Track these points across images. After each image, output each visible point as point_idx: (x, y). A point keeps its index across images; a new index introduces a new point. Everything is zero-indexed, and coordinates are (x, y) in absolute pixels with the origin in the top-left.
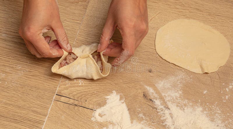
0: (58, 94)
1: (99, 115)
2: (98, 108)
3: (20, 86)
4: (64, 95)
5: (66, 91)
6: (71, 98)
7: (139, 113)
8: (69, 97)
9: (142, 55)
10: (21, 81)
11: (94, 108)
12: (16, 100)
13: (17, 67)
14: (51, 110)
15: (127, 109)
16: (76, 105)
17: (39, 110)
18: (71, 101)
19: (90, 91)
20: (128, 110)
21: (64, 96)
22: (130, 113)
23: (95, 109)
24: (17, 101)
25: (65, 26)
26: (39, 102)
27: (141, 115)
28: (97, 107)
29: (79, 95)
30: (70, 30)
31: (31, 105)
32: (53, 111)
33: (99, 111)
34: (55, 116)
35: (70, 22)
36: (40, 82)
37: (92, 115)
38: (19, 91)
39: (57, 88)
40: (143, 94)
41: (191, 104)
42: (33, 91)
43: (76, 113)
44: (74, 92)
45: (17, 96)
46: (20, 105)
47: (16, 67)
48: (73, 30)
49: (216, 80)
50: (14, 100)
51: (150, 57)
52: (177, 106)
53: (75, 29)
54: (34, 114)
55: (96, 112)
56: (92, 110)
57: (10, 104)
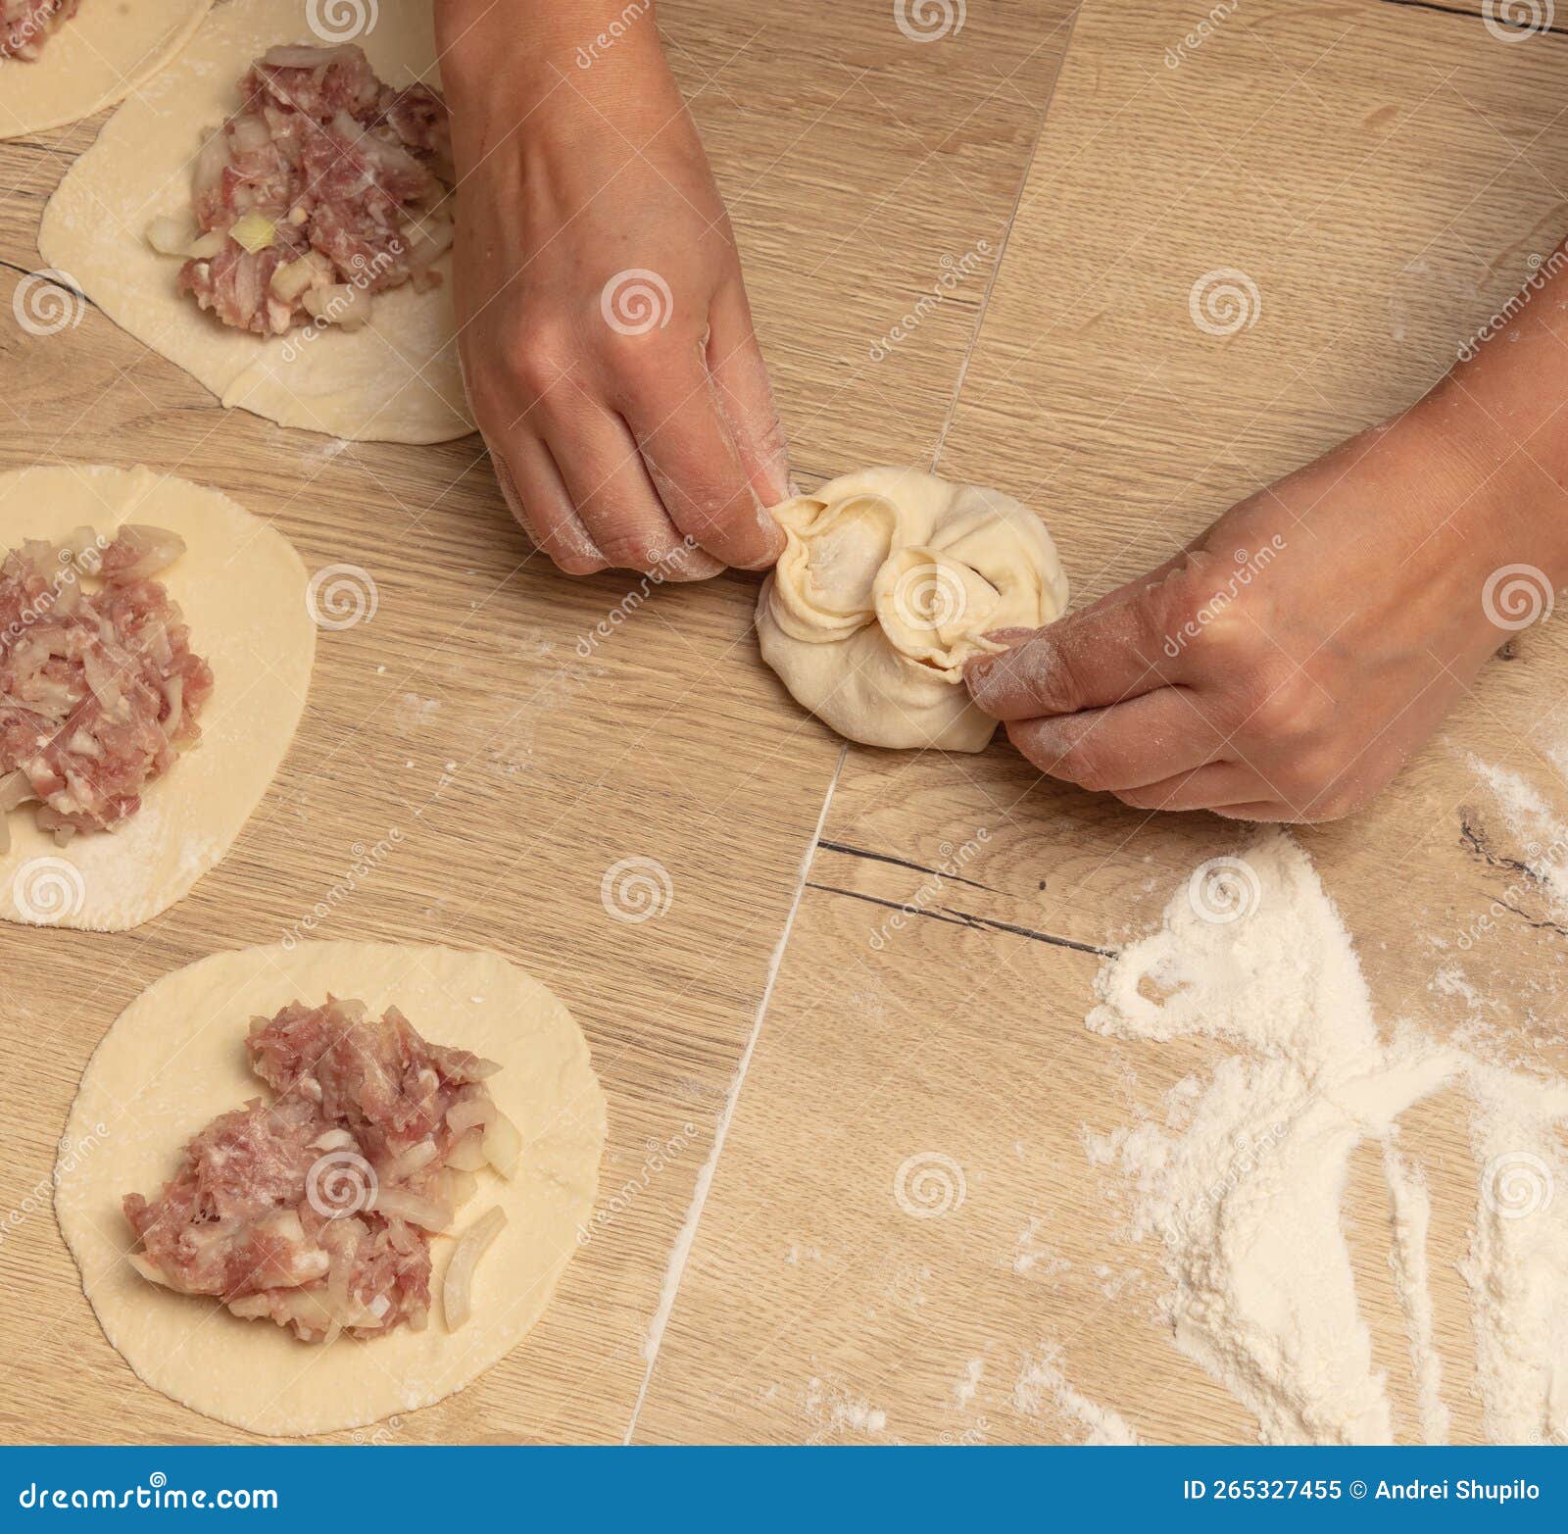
0: (832, 840)
1: (1139, 991)
2: (1132, 939)
3: (551, 786)
4: (879, 848)
5: (889, 816)
6: (933, 865)
7: (1431, 967)
8: (915, 859)
10: (556, 751)
11: (1105, 941)
12: (528, 890)
13: (523, 645)
14: (787, 961)
15: (1349, 938)
16: (969, 920)
17: (703, 965)
20: (1357, 943)
21: (874, 856)
22: (1367, 969)
23: (1108, 948)
24: (538, 898)
25: (864, 330)
26: (694, 906)
27: (1450, 981)
28: (1126, 930)
30: (901, 354)
32: (803, 967)
33: (1139, 959)
34: (817, 1002)
35: (899, 297)
36: (700, 752)
37: (1088, 988)
38: (546, 822)
39: (822, 794)
40: (1458, 823)
42: (644, 819)
43: (970, 980)
44: (949, 820)
45: (537, 861)
46: (559, 931)
47: (515, 642)
48: (921, 360)
50: (510, 896)
53: (942, 350)
54: (663, 994)
55: (1118, 967)
56: (1090, 950)
57: (488, 924)
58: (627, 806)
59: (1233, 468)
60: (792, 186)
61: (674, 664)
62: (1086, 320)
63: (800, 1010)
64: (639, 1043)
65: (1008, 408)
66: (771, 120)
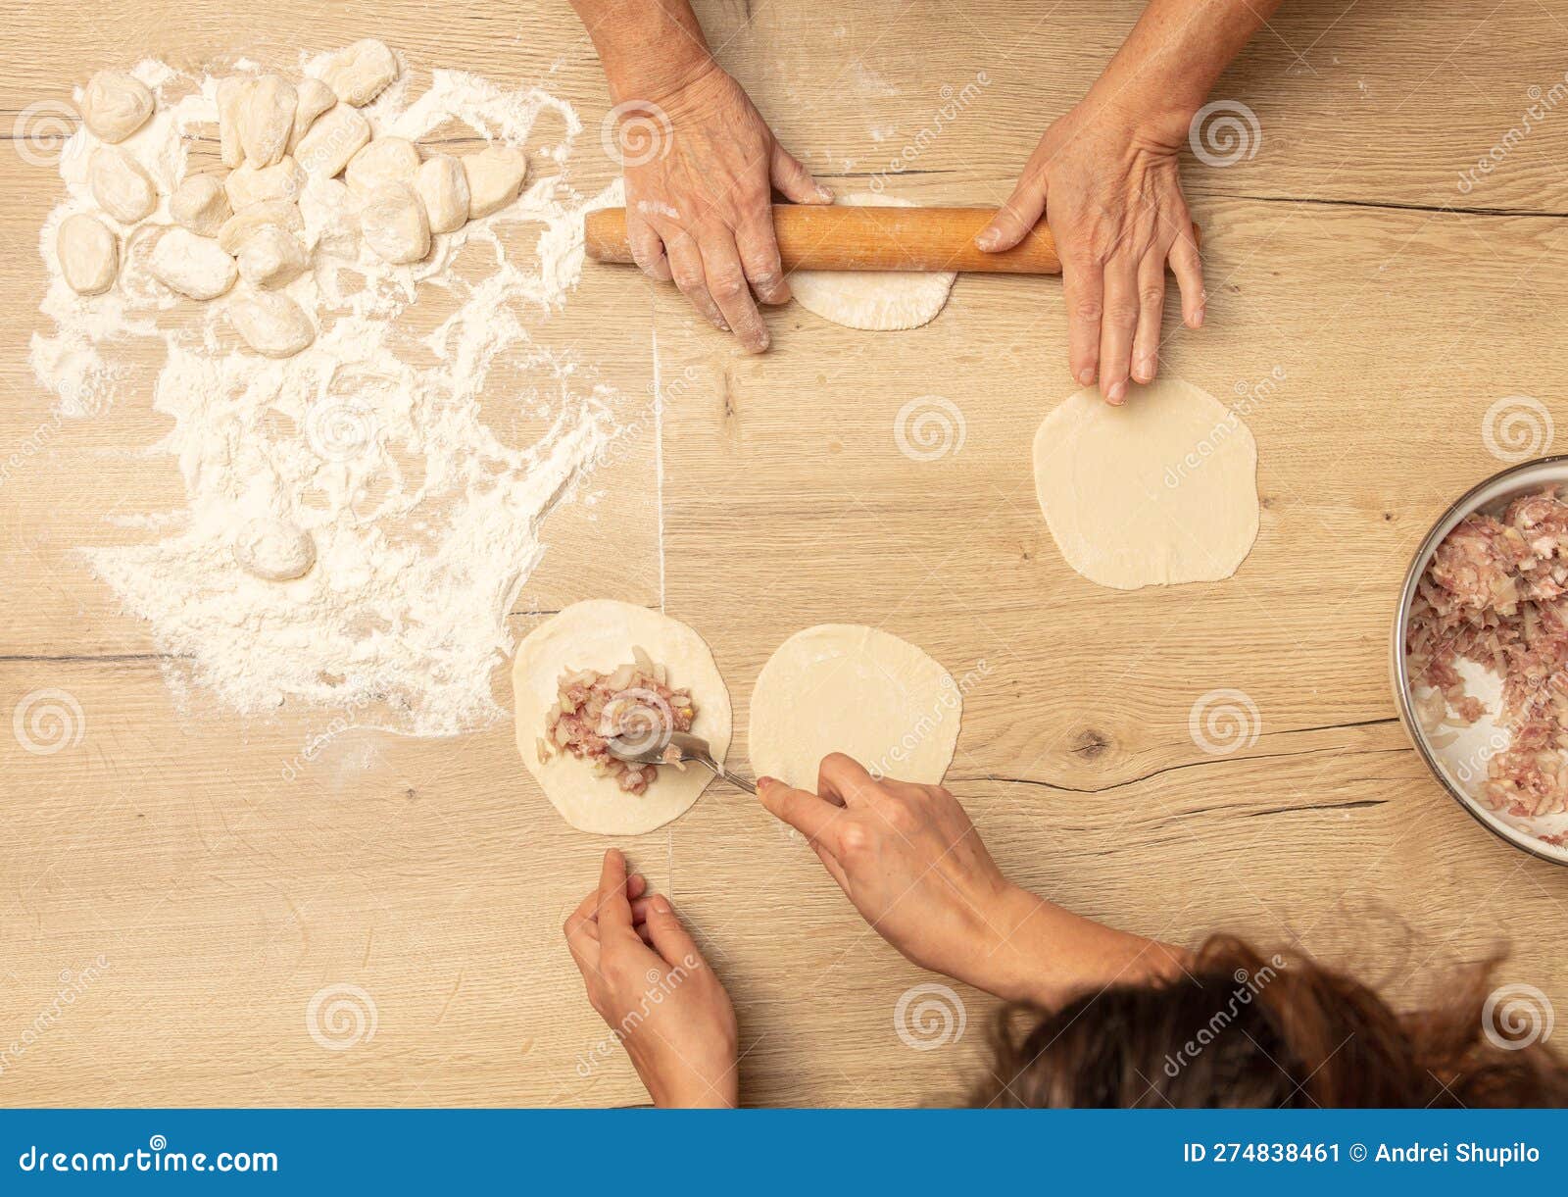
9: (448, 842)
12: (769, 574)
14: (658, 575)
17: (689, 562)
24: (764, 572)
26: (701, 585)
31: (719, 572)
32: (651, 571)
34: (641, 560)
35: (708, 889)
37: (540, 596)
38: (771, 604)
41: (267, 723)
45: (770, 587)
46: (748, 560)
48: (690, 859)
49: (212, 828)
50: (775, 569)
51: (427, 844)
52: (304, 703)
54: (699, 546)
57: (778, 555)
59: (545, 847)
60: (772, 932)
61: (744, 688)
63: (647, 555)
64: (703, 524)
65: (647, 847)
66: (793, 963)
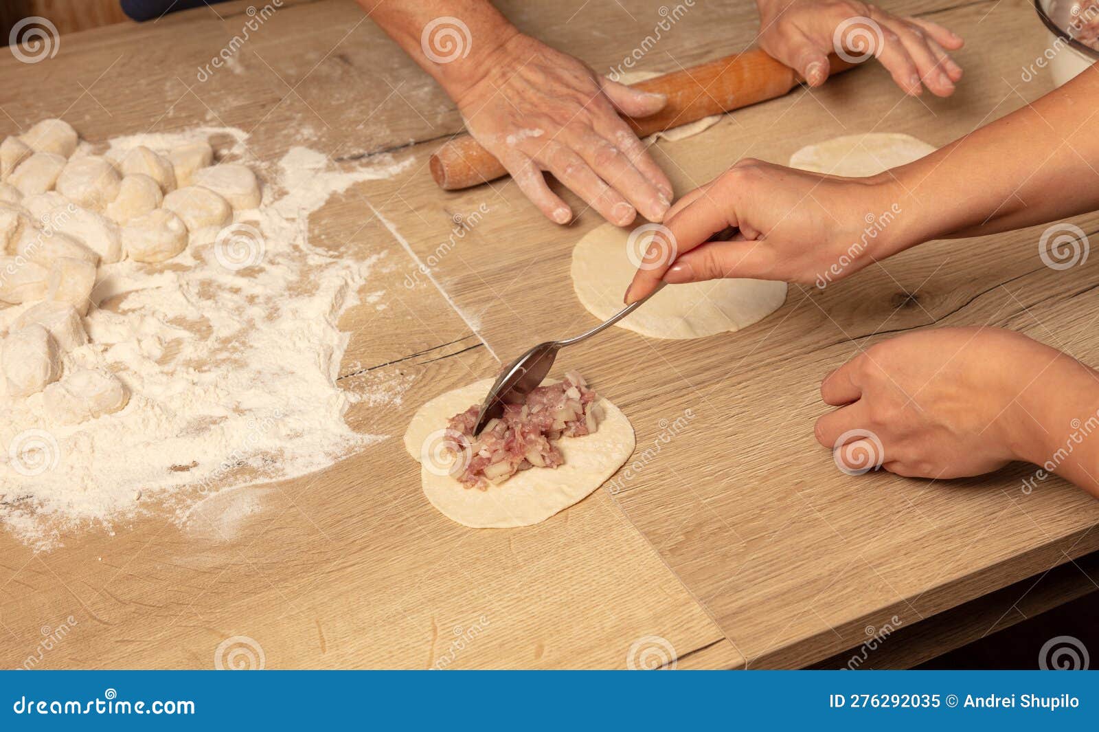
0: (478, 348)
4: (464, 353)
5: (470, 363)
6: (442, 360)
8: (450, 358)
16: (415, 355)
18: (435, 355)
19: (415, 393)
21: (462, 351)
29: (432, 373)
31: (513, 304)
34: (440, 317)
37: (361, 362)
39: (497, 355)
43: (399, 344)
44: (450, 371)
56: (369, 369)
58: (552, 323)
60: (726, 491)
62: (570, 516)
63: (444, 313)
